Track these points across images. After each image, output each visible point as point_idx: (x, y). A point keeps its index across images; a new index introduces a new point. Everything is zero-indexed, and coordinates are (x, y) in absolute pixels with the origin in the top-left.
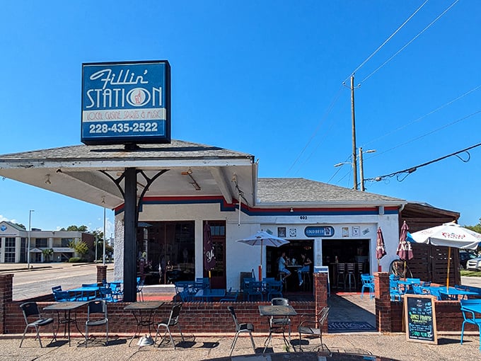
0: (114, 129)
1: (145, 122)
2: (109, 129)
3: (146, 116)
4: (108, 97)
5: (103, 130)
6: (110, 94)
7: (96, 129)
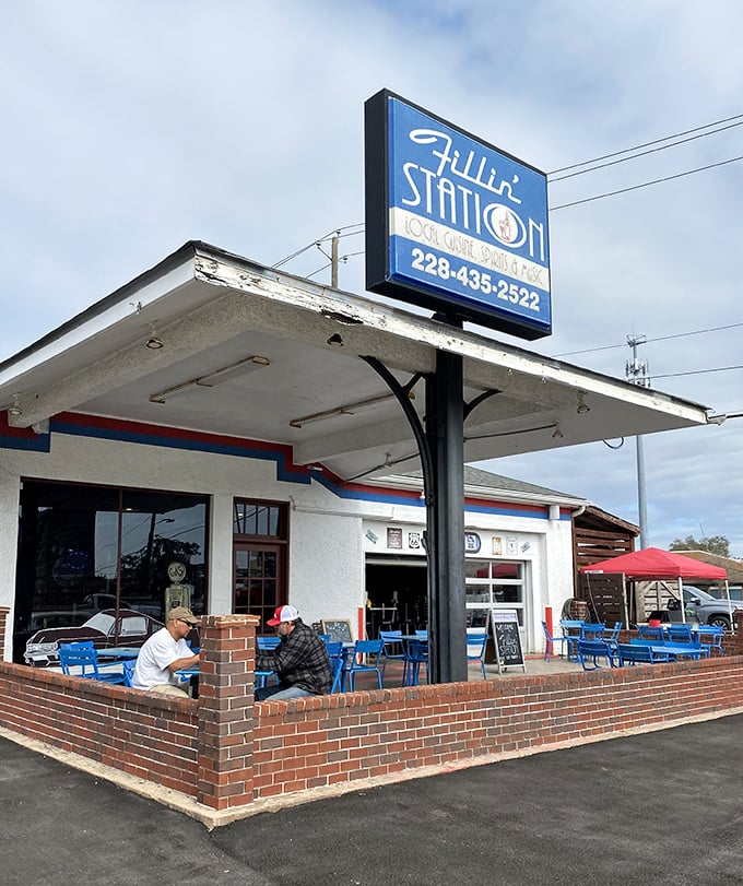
0: (462, 275)
1: (521, 285)
2: (453, 274)
3: (519, 273)
4: (447, 196)
5: (440, 270)
6: (452, 193)
7: (425, 263)
